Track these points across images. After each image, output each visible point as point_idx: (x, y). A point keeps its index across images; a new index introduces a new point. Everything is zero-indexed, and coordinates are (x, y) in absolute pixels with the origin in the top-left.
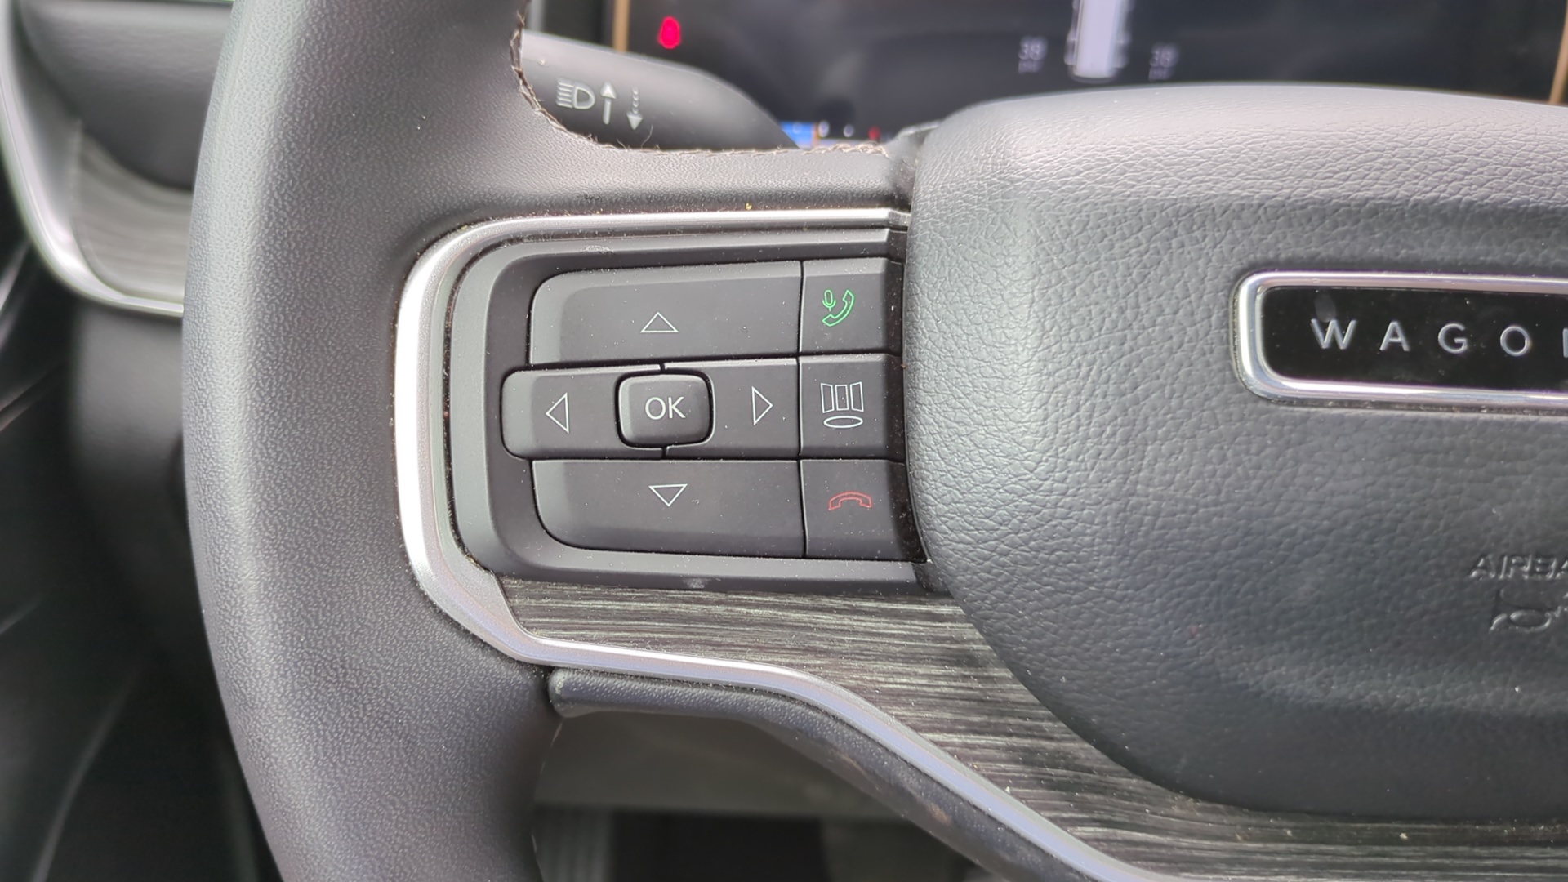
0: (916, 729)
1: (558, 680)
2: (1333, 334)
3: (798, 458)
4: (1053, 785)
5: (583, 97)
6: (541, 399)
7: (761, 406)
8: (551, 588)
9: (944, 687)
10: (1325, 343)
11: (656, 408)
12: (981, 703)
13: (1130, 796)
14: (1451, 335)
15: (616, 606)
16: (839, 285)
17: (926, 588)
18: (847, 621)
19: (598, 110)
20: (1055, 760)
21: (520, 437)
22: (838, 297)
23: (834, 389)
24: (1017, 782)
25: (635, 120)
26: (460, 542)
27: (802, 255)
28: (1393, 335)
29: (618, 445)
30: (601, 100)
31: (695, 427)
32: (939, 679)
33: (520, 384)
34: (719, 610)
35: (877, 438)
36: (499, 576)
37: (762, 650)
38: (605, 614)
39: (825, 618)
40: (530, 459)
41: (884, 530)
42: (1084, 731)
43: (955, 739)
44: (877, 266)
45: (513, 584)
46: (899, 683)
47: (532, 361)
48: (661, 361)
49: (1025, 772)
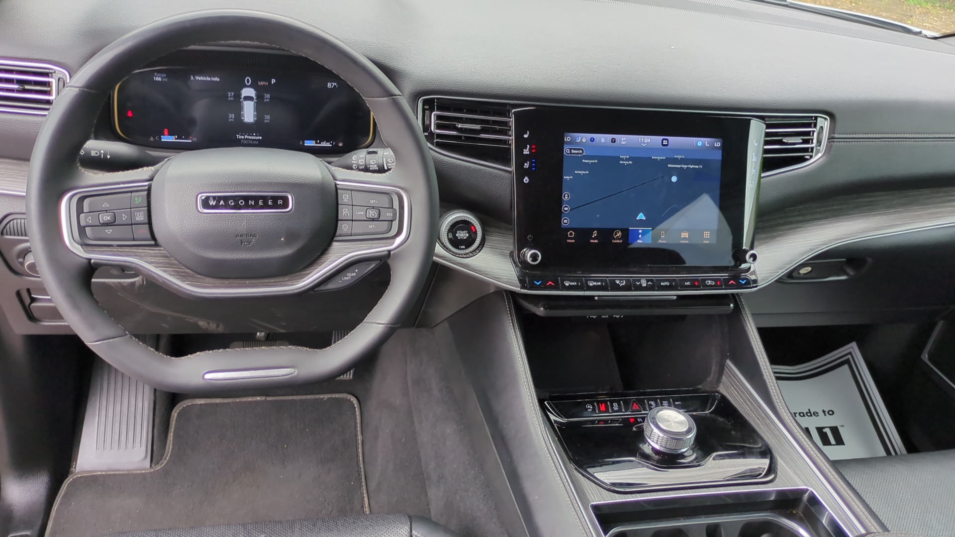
0: (156, 267)
1: (92, 261)
2: (212, 203)
3: (132, 225)
4: (181, 276)
5: (96, 153)
6: (86, 218)
7: (125, 217)
8: (90, 247)
9: (161, 261)
10: (211, 204)
11: (106, 218)
12: (168, 263)
13: (198, 278)
14: (231, 202)
15: (101, 249)
16: (138, 196)
17: (157, 245)
18: (143, 251)
19: (100, 155)
20: (183, 272)
21: (83, 223)
22: (138, 198)
23: (138, 214)
24: (174, 275)
25: (109, 157)
26: (74, 240)
27: (131, 192)
28: (222, 202)
29: (99, 224)
30: (101, 154)
31: (113, 221)
32: (161, 260)
33: (82, 216)
34: (119, 250)
35: (146, 221)
36: (81, 245)
37: (128, 256)
38: (99, 251)
39: (139, 251)
40: (85, 227)
41: (149, 236)
42: (189, 269)
43: (163, 269)
44: (145, 193)
45: (83, 247)
46: (153, 260)
47: (84, 212)
48: (106, 211)
49: (176, 274)
